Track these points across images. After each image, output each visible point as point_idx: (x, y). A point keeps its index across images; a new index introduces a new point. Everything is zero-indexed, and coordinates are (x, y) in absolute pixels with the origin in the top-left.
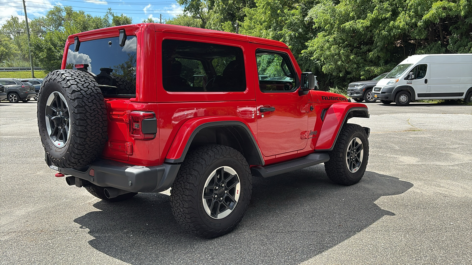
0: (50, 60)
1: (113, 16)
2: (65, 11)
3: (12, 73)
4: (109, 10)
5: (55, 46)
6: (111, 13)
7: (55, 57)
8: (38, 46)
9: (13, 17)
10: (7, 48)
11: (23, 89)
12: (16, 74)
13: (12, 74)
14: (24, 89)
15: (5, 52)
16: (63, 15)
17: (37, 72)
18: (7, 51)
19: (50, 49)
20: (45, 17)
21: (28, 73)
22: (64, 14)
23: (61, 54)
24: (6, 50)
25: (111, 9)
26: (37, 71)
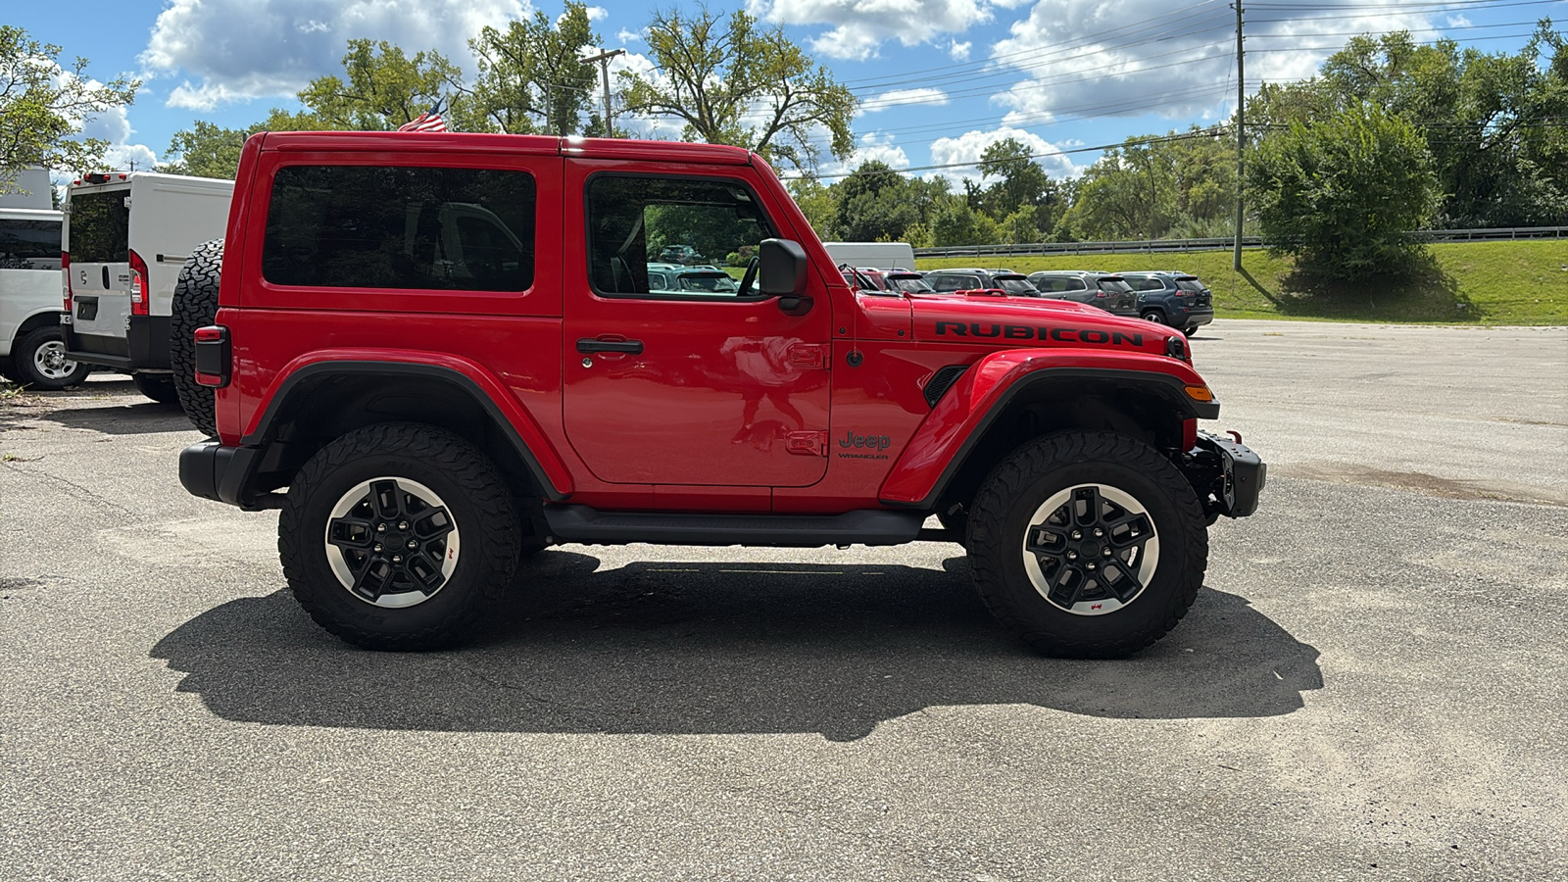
0: (1292, 215)
1: (1558, 44)
2: (1382, 49)
3: (1182, 256)
4: (1543, 25)
5: (1308, 167)
6: (1548, 37)
7: (1305, 203)
8: (1262, 171)
9: (1265, 85)
10: (1223, 182)
11: (1178, 300)
12: (1193, 259)
13: (1183, 259)
14: (1181, 300)
15: (1215, 195)
16: (1379, 64)
17: (1251, 254)
18: (1221, 190)
19: (1294, 178)
20: (1320, 78)
21: (1224, 258)
22: (1380, 60)
23: (1323, 195)
24: (1219, 187)
25: (1548, 21)
26: (1253, 251)
